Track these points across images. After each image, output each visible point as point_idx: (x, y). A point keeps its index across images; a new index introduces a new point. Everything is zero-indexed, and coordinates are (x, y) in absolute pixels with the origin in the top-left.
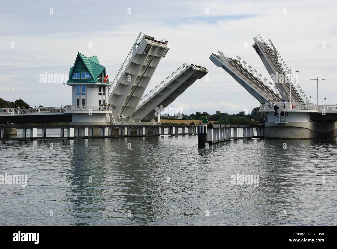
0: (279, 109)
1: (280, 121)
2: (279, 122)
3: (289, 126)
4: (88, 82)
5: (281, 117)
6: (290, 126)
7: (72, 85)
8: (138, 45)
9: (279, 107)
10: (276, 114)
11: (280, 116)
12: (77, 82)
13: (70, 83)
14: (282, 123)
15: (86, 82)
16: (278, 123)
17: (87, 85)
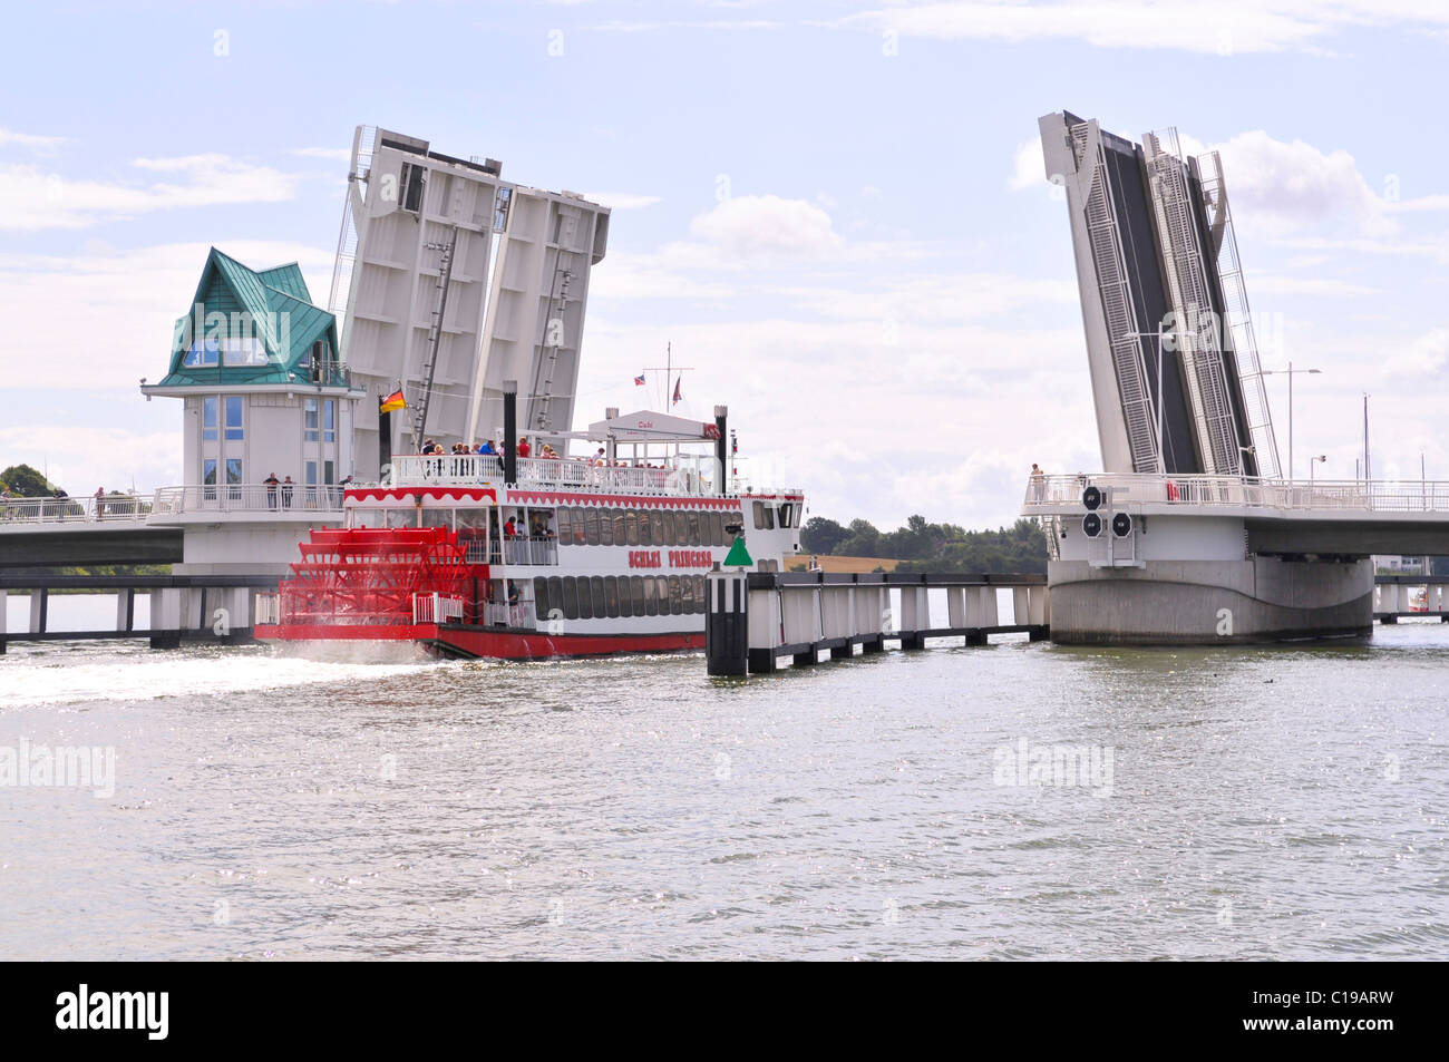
0: (1104, 502)
1: (1110, 558)
2: (1106, 559)
3: (1150, 577)
4: (256, 380)
5: (1114, 538)
6: (1155, 578)
7: (186, 396)
8: (366, 180)
9: (1104, 494)
10: (1092, 526)
11: (1111, 533)
12: (203, 382)
13: (178, 385)
14: (1120, 564)
15: (244, 381)
16: (1104, 568)
17: (250, 395)
